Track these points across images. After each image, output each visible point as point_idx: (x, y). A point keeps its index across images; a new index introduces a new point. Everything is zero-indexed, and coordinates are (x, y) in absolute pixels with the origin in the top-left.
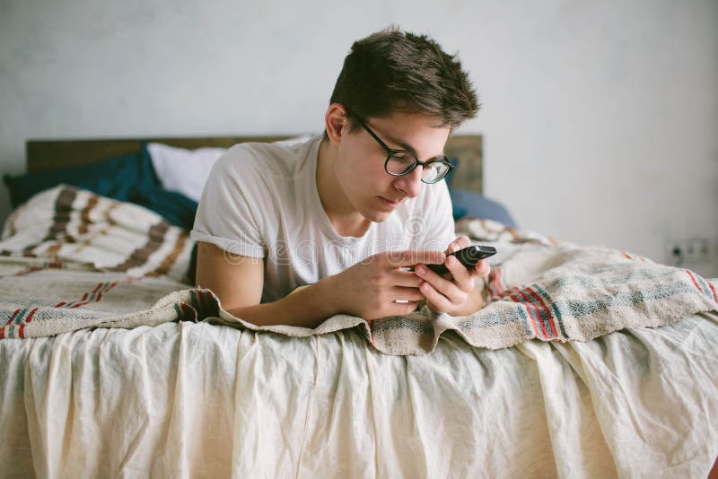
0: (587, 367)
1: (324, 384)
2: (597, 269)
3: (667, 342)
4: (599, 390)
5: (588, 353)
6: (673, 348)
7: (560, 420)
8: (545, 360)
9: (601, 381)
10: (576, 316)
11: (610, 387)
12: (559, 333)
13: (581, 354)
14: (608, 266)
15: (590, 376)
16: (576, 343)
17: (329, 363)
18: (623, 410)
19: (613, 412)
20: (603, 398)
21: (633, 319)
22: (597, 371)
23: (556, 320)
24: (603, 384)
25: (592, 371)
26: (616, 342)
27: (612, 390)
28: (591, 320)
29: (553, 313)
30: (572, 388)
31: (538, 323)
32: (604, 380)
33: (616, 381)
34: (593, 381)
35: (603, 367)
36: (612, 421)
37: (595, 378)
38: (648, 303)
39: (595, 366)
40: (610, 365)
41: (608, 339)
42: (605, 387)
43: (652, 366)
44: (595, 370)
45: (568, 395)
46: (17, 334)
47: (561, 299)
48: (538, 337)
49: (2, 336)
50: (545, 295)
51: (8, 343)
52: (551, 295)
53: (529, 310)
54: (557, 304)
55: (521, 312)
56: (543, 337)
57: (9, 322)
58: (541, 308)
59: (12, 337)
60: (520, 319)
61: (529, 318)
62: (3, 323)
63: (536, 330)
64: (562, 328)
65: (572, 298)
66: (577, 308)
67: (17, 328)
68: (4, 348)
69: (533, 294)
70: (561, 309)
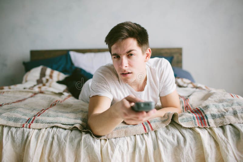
0: (218, 137)
1: (131, 149)
2: (221, 101)
4: (222, 145)
5: (218, 132)
8: (204, 135)
10: (213, 119)
11: (226, 144)
12: (207, 124)
13: (215, 132)
14: (225, 100)
15: (219, 140)
16: (214, 128)
18: (231, 152)
20: (224, 148)
22: (222, 138)
23: (206, 120)
25: (220, 138)
26: (228, 128)
28: (219, 120)
29: (205, 118)
30: (213, 143)
31: (199, 121)
32: (224, 141)
33: (228, 142)
34: (220, 142)
35: (223, 137)
37: (221, 141)
39: (221, 137)
40: (226, 136)
41: (225, 127)
42: (224, 144)
44: (221, 138)
45: (212, 146)
46: (28, 127)
47: (208, 113)
48: (199, 126)
49: (23, 127)
50: (203, 111)
51: (25, 129)
52: (204, 111)
53: (196, 117)
54: (207, 115)
55: (194, 118)
56: (201, 127)
57: (26, 123)
58: (201, 116)
59: (26, 127)
60: (193, 121)
61: (196, 120)
62: (24, 123)
63: (199, 124)
64: (208, 123)
65: (212, 113)
66: (214, 116)
67: (29, 124)
68: (24, 130)
69: (198, 110)
70: (208, 117)
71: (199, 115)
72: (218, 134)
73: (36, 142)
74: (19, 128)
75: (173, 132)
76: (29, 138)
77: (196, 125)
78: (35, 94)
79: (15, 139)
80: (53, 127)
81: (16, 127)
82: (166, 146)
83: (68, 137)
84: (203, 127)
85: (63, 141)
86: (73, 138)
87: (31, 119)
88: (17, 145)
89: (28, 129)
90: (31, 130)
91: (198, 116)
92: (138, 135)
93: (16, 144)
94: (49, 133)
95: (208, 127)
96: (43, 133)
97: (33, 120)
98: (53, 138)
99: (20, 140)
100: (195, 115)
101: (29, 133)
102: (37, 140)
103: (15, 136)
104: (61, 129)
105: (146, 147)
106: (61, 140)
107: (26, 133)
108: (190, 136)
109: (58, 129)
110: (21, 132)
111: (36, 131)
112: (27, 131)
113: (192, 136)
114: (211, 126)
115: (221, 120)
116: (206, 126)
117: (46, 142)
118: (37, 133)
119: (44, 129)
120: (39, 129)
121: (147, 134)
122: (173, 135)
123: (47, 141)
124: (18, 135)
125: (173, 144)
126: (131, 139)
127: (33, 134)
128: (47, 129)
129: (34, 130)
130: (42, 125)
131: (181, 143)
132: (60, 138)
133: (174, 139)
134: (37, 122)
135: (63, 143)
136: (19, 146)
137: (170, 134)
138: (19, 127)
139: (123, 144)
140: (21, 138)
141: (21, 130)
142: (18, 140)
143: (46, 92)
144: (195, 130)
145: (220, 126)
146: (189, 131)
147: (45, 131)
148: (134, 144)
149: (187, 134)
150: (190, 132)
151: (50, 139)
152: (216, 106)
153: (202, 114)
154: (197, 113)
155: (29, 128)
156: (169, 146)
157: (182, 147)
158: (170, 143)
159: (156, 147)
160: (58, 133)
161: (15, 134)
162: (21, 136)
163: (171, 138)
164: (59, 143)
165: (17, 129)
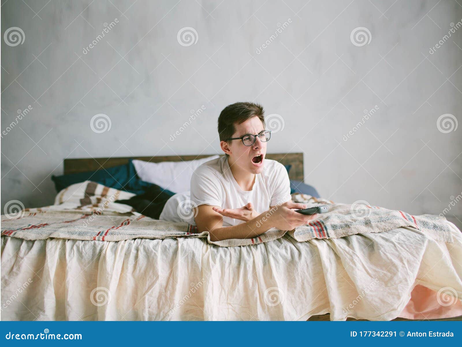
1: (234, 262)
3: (383, 238)
4: (345, 258)
5: (341, 244)
6: (387, 240)
7: (328, 269)
8: (322, 247)
9: (346, 253)
10: (334, 230)
12: (326, 236)
13: (336, 244)
15: (341, 252)
16: (334, 239)
17: (236, 254)
18: (359, 265)
19: (354, 266)
20: (348, 260)
21: (363, 230)
23: (325, 231)
24: (347, 255)
25: (341, 250)
27: (352, 257)
28: (340, 231)
29: (324, 229)
30: (333, 256)
31: (318, 233)
32: (348, 253)
33: (354, 253)
35: (347, 248)
36: (353, 269)
37: (343, 253)
38: (373, 224)
39: (343, 248)
40: (352, 248)
41: (350, 237)
42: (348, 256)
43: (375, 248)
44: (343, 249)
46: (101, 239)
47: (328, 224)
48: (317, 238)
49: (95, 239)
50: (322, 222)
51: (97, 242)
52: (324, 222)
53: (315, 229)
54: (326, 226)
55: (311, 230)
56: (319, 238)
57: (98, 235)
58: (320, 228)
59: (99, 240)
60: (311, 232)
61: (314, 232)
62: (94, 236)
63: (317, 236)
64: (328, 234)
65: (333, 223)
66: (334, 227)
67: (101, 237)
68: (95, 244)
69: (318, 222)
70: (327, 227)
71: (318, 227)
72: (339, 246)
73: (114, 256)
74: (88, 242)
75: (286, 245)
76: (104, 252)
77: (313, 236)
78: (87, 215)
79: (83, 254)
80: (135, 239)
81: (83, 241)
82: (278, 260)
83: (160, 246)
84: (321, 238)
85: (152, 251)
86: (166, 246)
87: (103, 232)
88: (87, 261)
89: (101, 242)
90: (105, 242)
91: (316, 228)
92: (243, 246)
93: (85, 260)
94: (130, 244)
95: (328, 238)
96: (122, 245)
97: (106, 233)
98: (137, 250)
99: (91, 255)
100: (314, 227)
101: (102, 246)
102: (115, 254)
103: (83, 251)
104: (147, 240)
105: (254, 262)
106: (150, 250)
107: (98, 246)
108: (305, 249)
109: (143, 240)
110: (91, 245)
111: (112, 244)
112: (99, 244)
113: (308, 249)
114: (331, 237)
115: (344, 231)
116: (325, 237)
117: (127, 255)
118: (113, 246)
119: (123, 241)
120: (116, 242)
121: (255, 247)
122: (286, 248)
123: (129, 253)
124: (87, 249)
125: (286, 258)
126: (235, 250)
127: (108, 247)
128: (127, 241)
129: (108, 242)
130: (120, 236)
131: (295, 257)
132: (148, 248)
133: (287, 253)
134: (112, 234)
135: (153, 254)
136: (89, 263)
137: (282, 248)
138: (88, 240)
139: (226, 255)
140: (92, 253)
141: (91, 243)
142: (87, 255)
143: (104, 213)
144: (312, 242)
145: (343, 236)
146: (304, 244)
147: (124, 243)
148: (238, 257)
149: (302, 247)
150: (307, 246)
151: (133, 251)
152: (338, 217)
153: (321, 226)
154: (317, 225)
155: (103, 240)
156: (281, 261)
157: (296, 262)
158: (283, 258)
159: (266, 262)
160: (144, 244)
161: (83, 248)
162: (91, 251)
163: (283, 251)
164: (147, 255)
165: (84, 243)
